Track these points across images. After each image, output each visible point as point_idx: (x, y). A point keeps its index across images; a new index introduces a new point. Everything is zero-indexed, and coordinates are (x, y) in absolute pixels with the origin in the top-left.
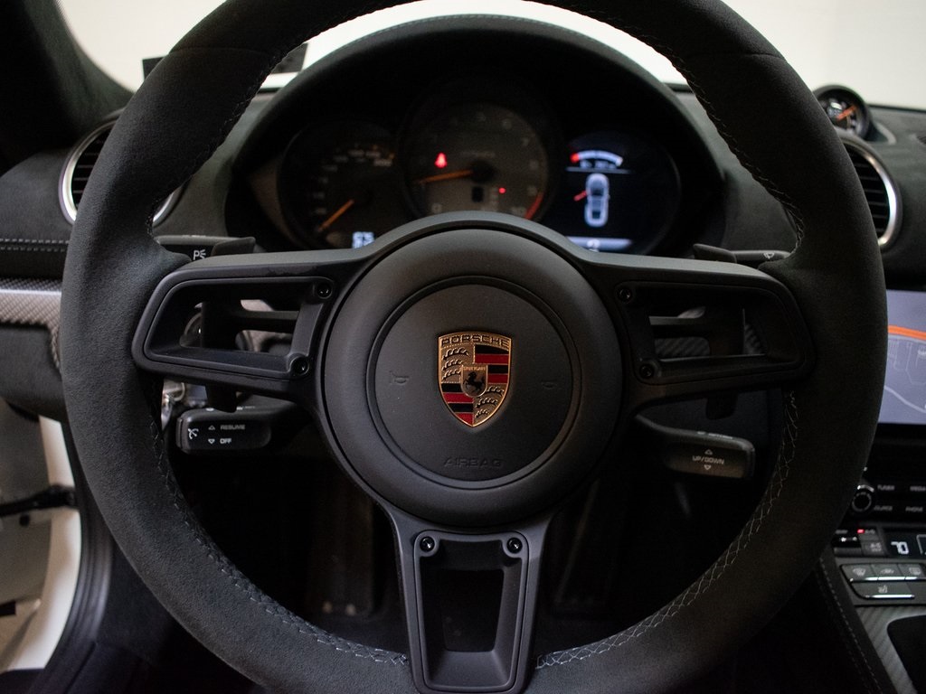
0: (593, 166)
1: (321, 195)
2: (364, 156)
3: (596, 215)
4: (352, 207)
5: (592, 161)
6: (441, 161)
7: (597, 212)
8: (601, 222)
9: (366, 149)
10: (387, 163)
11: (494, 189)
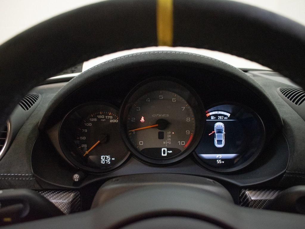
0: (217, 118)
1: (84, 138)
2: (105, 118)
3: (220, 142)
4: (99, 143)
5: (216, 116)
6: (143, 120)
7: (220, 140)
8: (221, 146)
9: (105, 115)
10: (116, 121)
11: (170, 132)
